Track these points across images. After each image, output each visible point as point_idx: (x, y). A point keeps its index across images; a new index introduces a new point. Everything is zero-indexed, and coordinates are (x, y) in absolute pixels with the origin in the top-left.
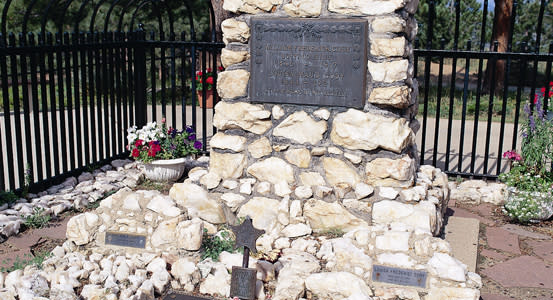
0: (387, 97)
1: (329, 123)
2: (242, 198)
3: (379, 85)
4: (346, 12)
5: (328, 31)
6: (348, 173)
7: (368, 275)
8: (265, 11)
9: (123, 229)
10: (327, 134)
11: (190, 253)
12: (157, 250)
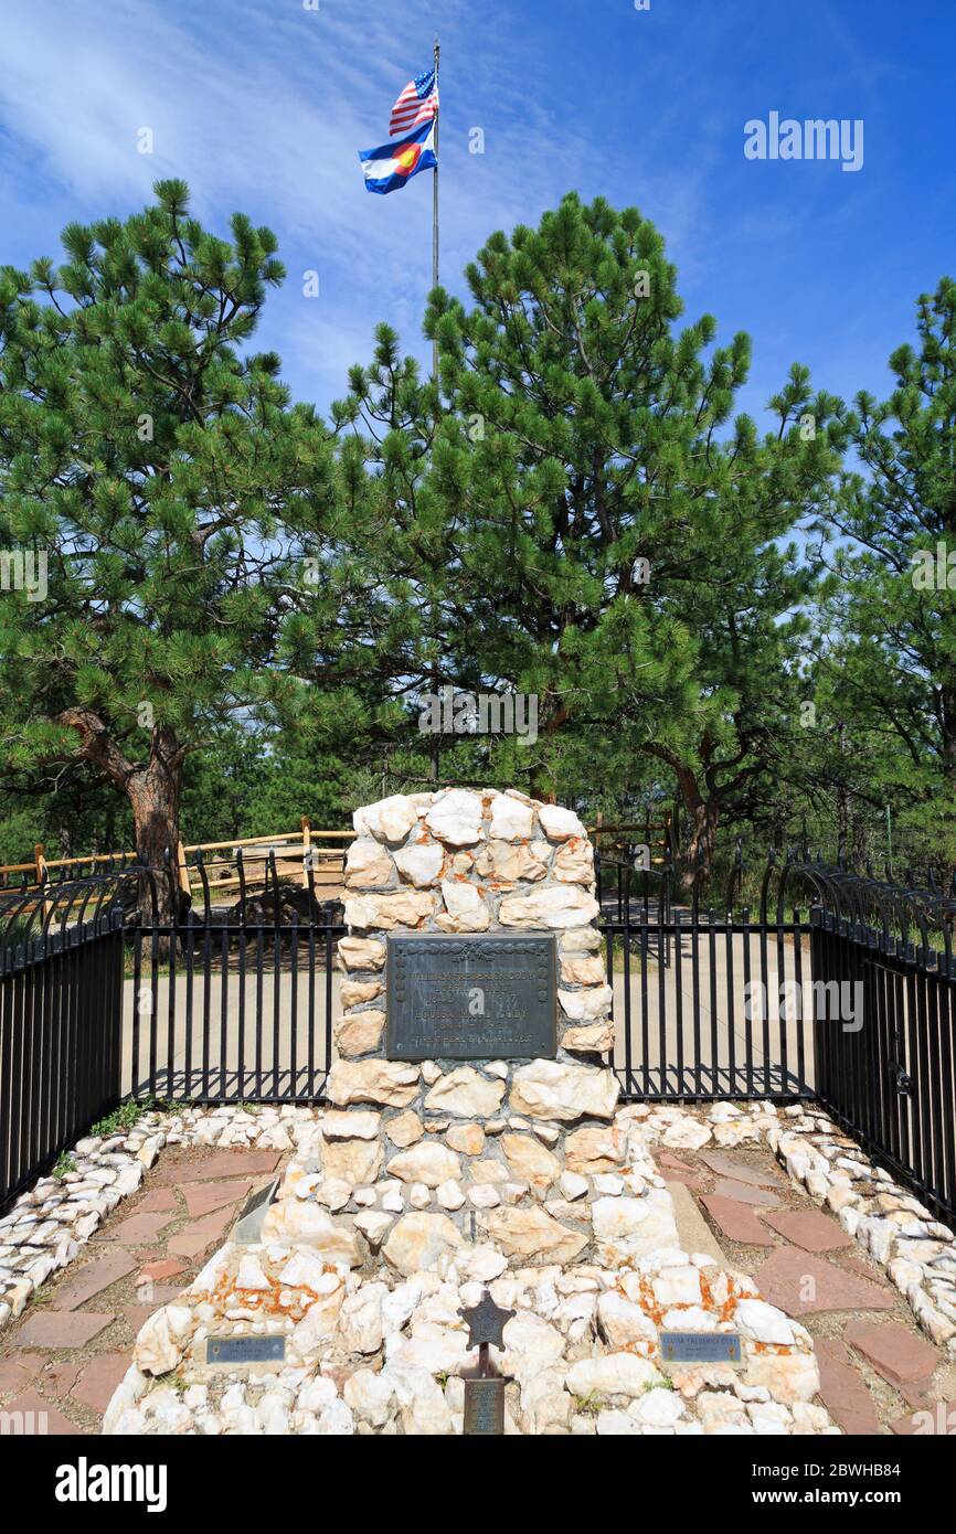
0: (591, 1041)
1: (508, 1083)
2: (388, 1219)
3: (576, 1023)
4: (524, 924)
5: (502, 952)
6: (542, 1157)
7: (657, 1352)
8: (410, 926)
9: (239, 1329)
10: (504, 1101)
11: (367, 1359)
12: (308, 1360)
